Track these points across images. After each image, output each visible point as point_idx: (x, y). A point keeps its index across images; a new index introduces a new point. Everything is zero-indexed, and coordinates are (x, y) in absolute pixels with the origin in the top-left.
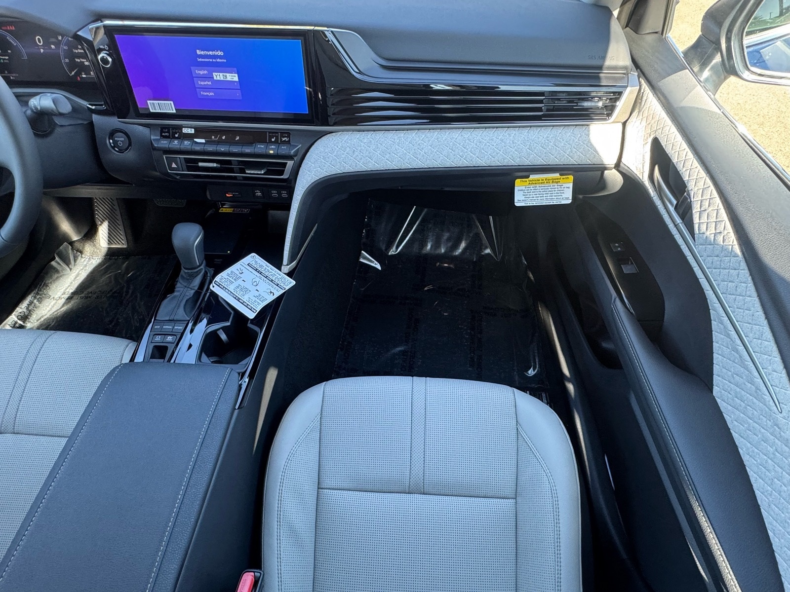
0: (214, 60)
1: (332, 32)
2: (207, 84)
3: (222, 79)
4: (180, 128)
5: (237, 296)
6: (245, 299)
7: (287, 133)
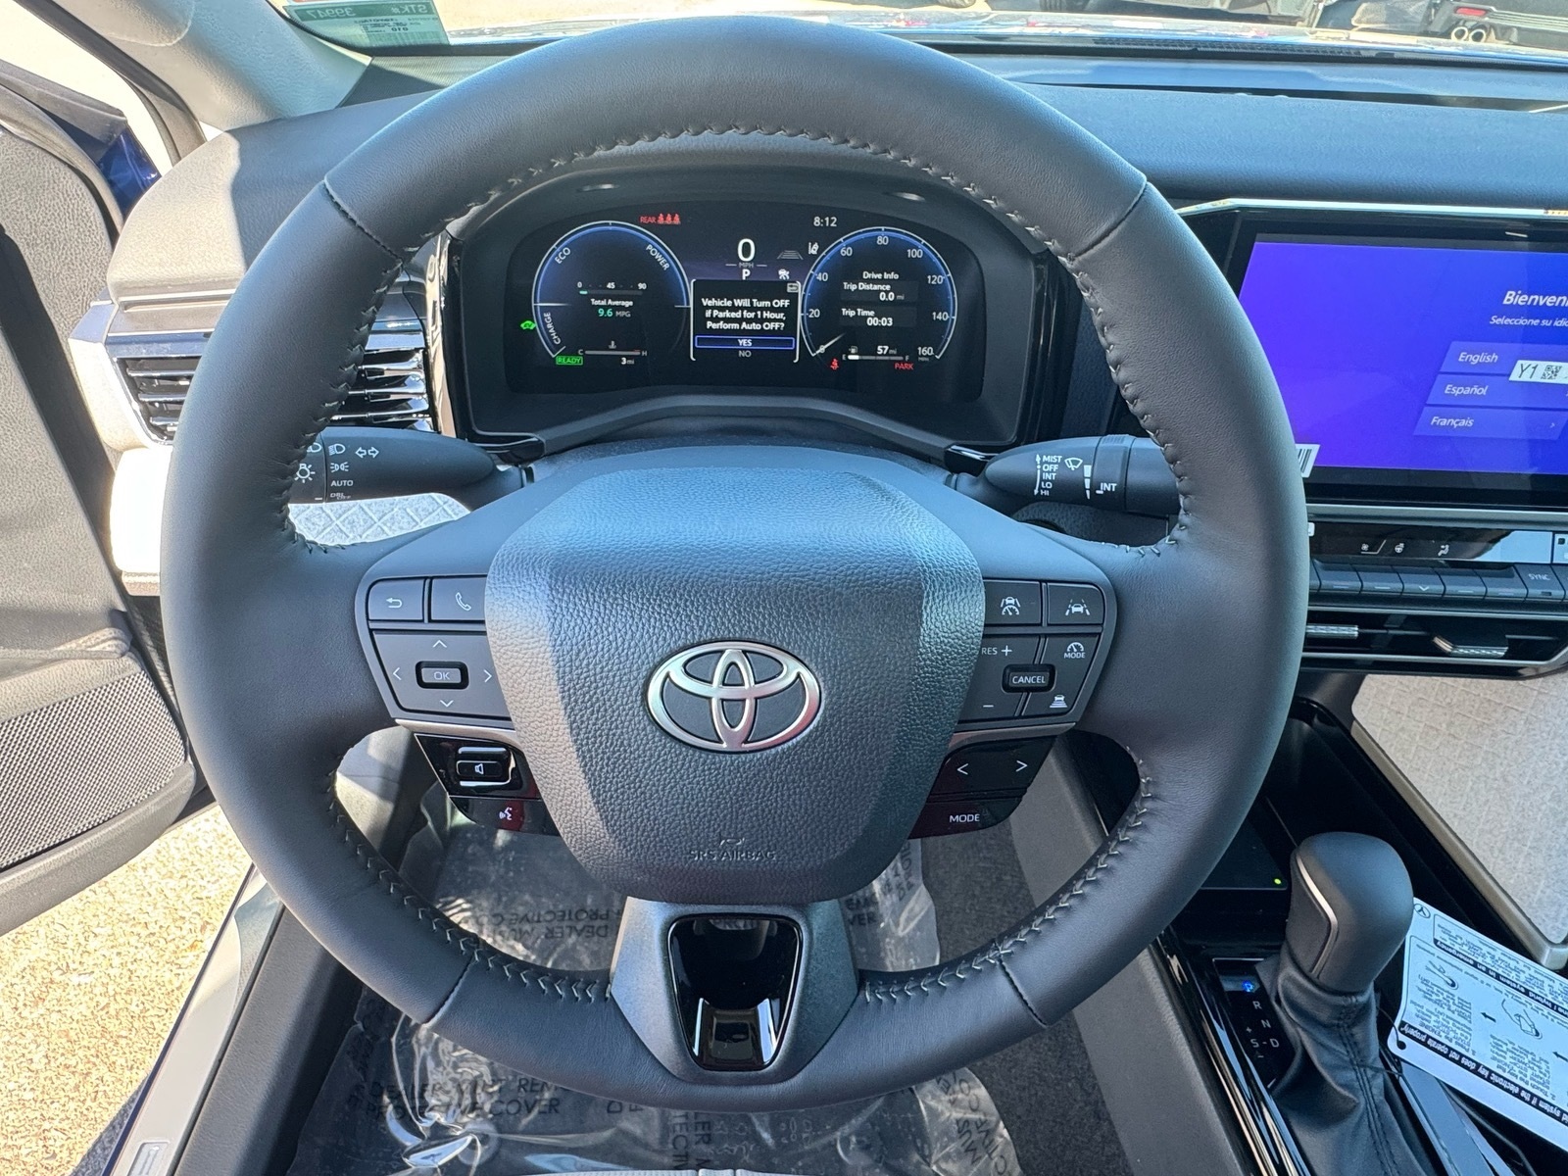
0: (1545, 323)
2: (1473, 396)
3: (1537, 378)
5: (1520, 1088)
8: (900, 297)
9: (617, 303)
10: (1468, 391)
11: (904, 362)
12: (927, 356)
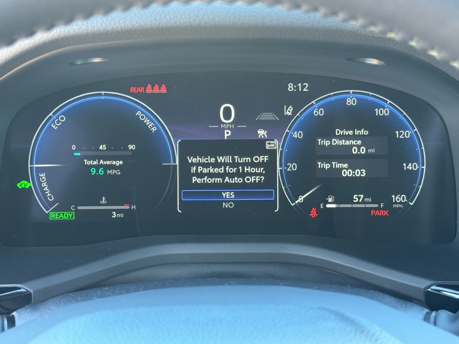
8: (372, 151)
9: (108, 163)
11: (379, 209)
12: (401, 203)
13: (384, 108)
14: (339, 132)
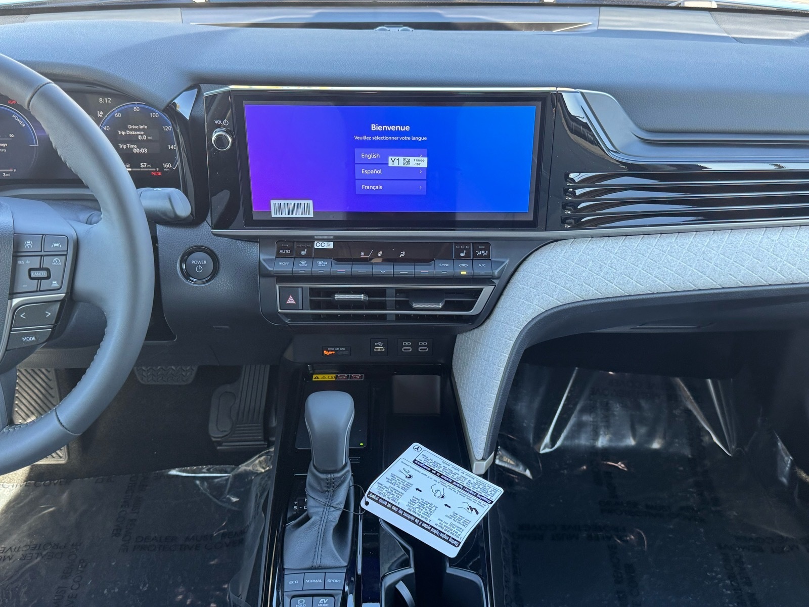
1: (582, 93)
2: (375, 174)
3: (401, 165)
4: (311, 240)
5: (416, 518)
6: (433, 520)
7: (486, 243)
8: (149, 138)
10: (373, 172)
11: (156, 171)
12: (168, 168)
13: (155, 113)
14: (130, 127)
